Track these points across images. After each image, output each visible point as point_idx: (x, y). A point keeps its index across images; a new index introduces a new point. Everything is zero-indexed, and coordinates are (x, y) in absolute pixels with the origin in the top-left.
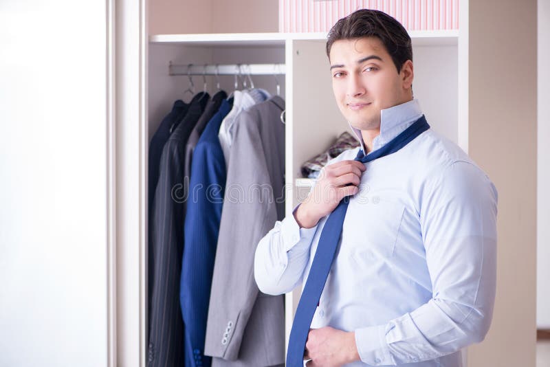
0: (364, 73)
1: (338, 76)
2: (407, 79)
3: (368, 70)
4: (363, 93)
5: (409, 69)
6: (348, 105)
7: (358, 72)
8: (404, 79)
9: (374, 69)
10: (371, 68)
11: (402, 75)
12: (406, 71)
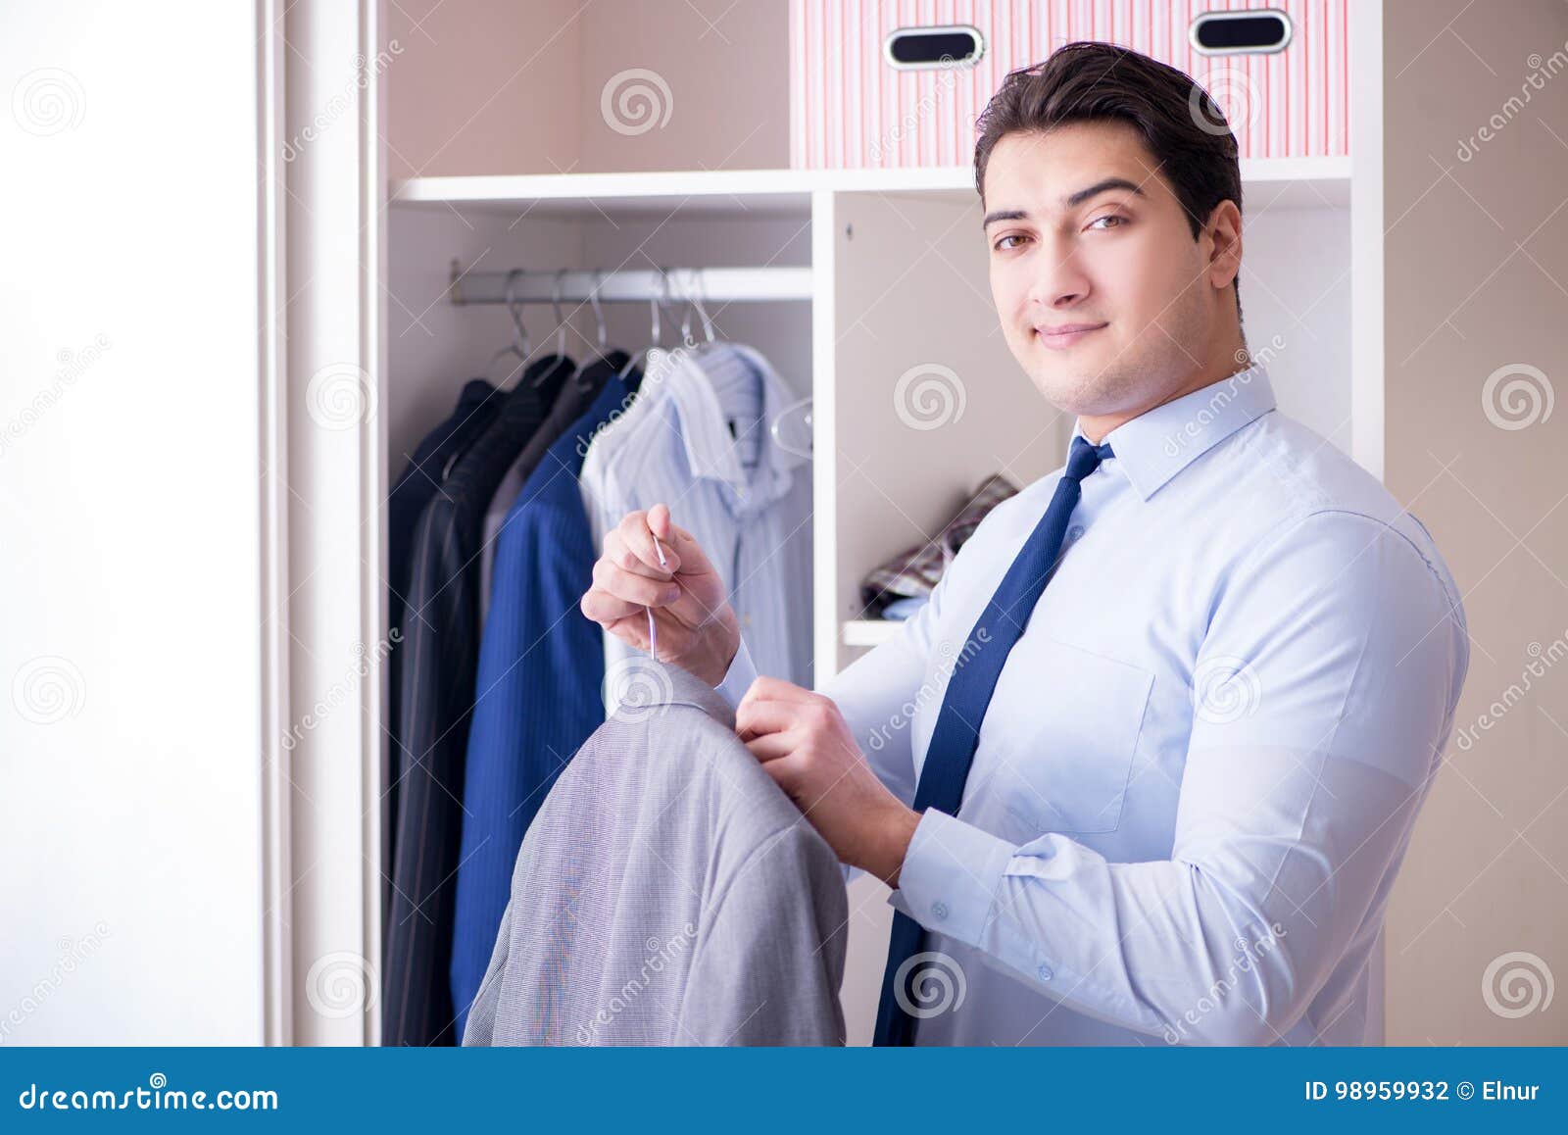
0: (1086, 233)
1: (1006, 245)
2: (1222, 258)
3: (1100, 225)
4: (1083, 293)
5: (1227, 229)
6: (1035, 331)
7: (1068, 231)
8: (1213, 257)
9: (1120, 221)
10: (1110, 220)
11: (1207, 244)
12: (1218, 236)
